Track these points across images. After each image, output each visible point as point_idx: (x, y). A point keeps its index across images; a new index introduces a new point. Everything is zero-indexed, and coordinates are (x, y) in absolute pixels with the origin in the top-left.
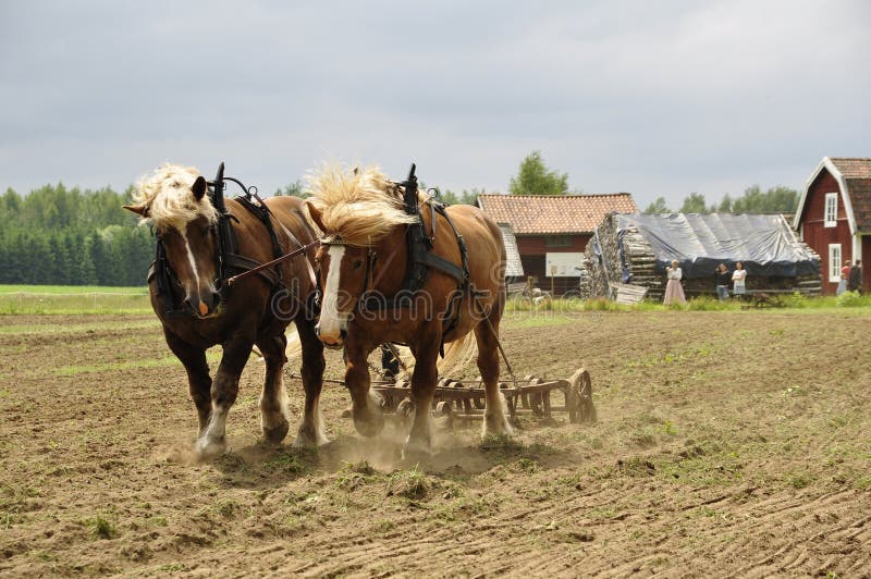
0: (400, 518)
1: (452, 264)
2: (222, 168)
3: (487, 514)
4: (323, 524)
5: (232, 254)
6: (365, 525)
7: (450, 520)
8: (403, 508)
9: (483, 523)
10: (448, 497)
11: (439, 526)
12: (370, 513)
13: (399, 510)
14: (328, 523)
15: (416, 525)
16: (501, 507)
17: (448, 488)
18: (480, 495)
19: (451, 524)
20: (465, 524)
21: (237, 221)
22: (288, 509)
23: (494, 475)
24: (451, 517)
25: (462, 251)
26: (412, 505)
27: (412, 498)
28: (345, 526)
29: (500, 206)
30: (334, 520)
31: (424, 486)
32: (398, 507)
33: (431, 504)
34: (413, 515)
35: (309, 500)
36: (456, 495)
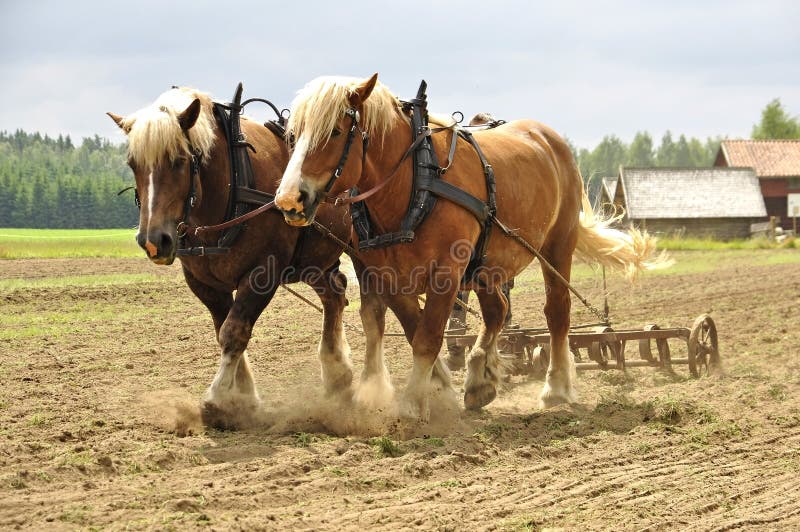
0: (656, 441)
1: (471, 196)
2: (240, 89)
3: (739, 438)
4: (585, 447)
5: (246, 187)
6: (625, 448)
7: (704, 443)
8: (659, 432)
9: (736, 446)
10: (701, 423)
11: (694, 449)
12: (628, 437)
13: (655, 434)
14: (590, 445)
15: (673, 448)
16: (752, 432)
17: (701, 414)
18: (732, 421)
19: (706, 447)
20: (718, 448)
21: (254, 150)
22: (553, 432)
23: (744, 402)
24: (705, 440)
25: (489, 182)
26: (668, 429)
27: (668, 423)
28: (605, 448)
29: (743, 151)
30: (595, 443)
31: (679, 412)
32: (654, 431)
33: (685, 429)
34: (669, 438)
35: (572, 424)
36: (709, 421)
